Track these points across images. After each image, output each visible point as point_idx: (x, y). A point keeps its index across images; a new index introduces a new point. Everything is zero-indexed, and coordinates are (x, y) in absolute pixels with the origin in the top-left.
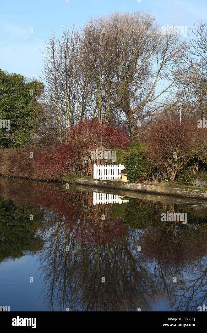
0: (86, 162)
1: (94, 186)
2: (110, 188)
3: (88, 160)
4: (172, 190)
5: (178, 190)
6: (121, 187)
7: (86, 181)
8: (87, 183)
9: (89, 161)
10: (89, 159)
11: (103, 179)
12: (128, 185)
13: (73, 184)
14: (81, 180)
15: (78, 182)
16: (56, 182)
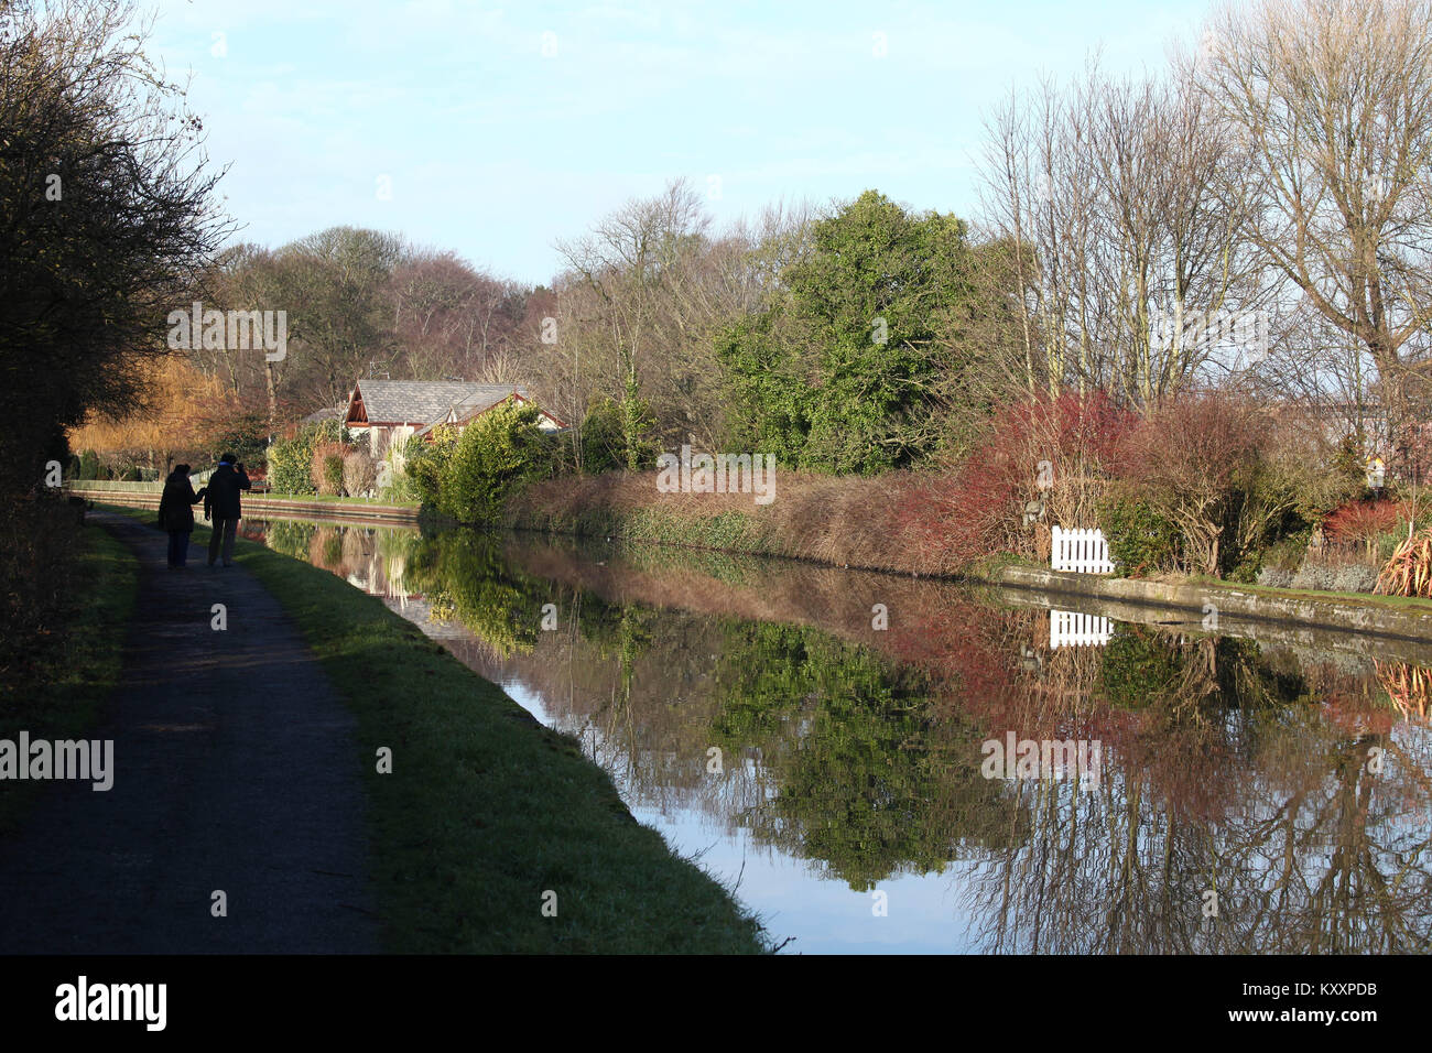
0: (1032, 518)
1: (1042, 590)
2: (1073, 594)
3: (1037, 514)
4: (1193, 595)
5: (1204, 594)
6: (1096, 590)
7: (1025, 577)
8: (1027, 581)
9: (1040, 515)
10: (1040, 509)
11: (1065, 569)
12: (1111, 582)
13: (996, 584)
14: (1015, 574)
15: (1008, 579)
16: (955, 579)
